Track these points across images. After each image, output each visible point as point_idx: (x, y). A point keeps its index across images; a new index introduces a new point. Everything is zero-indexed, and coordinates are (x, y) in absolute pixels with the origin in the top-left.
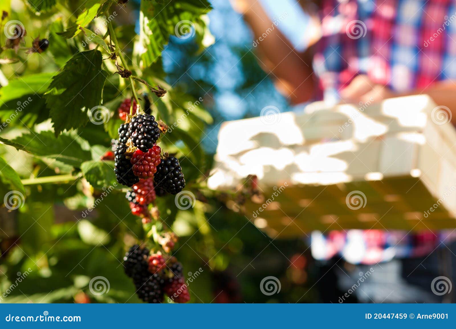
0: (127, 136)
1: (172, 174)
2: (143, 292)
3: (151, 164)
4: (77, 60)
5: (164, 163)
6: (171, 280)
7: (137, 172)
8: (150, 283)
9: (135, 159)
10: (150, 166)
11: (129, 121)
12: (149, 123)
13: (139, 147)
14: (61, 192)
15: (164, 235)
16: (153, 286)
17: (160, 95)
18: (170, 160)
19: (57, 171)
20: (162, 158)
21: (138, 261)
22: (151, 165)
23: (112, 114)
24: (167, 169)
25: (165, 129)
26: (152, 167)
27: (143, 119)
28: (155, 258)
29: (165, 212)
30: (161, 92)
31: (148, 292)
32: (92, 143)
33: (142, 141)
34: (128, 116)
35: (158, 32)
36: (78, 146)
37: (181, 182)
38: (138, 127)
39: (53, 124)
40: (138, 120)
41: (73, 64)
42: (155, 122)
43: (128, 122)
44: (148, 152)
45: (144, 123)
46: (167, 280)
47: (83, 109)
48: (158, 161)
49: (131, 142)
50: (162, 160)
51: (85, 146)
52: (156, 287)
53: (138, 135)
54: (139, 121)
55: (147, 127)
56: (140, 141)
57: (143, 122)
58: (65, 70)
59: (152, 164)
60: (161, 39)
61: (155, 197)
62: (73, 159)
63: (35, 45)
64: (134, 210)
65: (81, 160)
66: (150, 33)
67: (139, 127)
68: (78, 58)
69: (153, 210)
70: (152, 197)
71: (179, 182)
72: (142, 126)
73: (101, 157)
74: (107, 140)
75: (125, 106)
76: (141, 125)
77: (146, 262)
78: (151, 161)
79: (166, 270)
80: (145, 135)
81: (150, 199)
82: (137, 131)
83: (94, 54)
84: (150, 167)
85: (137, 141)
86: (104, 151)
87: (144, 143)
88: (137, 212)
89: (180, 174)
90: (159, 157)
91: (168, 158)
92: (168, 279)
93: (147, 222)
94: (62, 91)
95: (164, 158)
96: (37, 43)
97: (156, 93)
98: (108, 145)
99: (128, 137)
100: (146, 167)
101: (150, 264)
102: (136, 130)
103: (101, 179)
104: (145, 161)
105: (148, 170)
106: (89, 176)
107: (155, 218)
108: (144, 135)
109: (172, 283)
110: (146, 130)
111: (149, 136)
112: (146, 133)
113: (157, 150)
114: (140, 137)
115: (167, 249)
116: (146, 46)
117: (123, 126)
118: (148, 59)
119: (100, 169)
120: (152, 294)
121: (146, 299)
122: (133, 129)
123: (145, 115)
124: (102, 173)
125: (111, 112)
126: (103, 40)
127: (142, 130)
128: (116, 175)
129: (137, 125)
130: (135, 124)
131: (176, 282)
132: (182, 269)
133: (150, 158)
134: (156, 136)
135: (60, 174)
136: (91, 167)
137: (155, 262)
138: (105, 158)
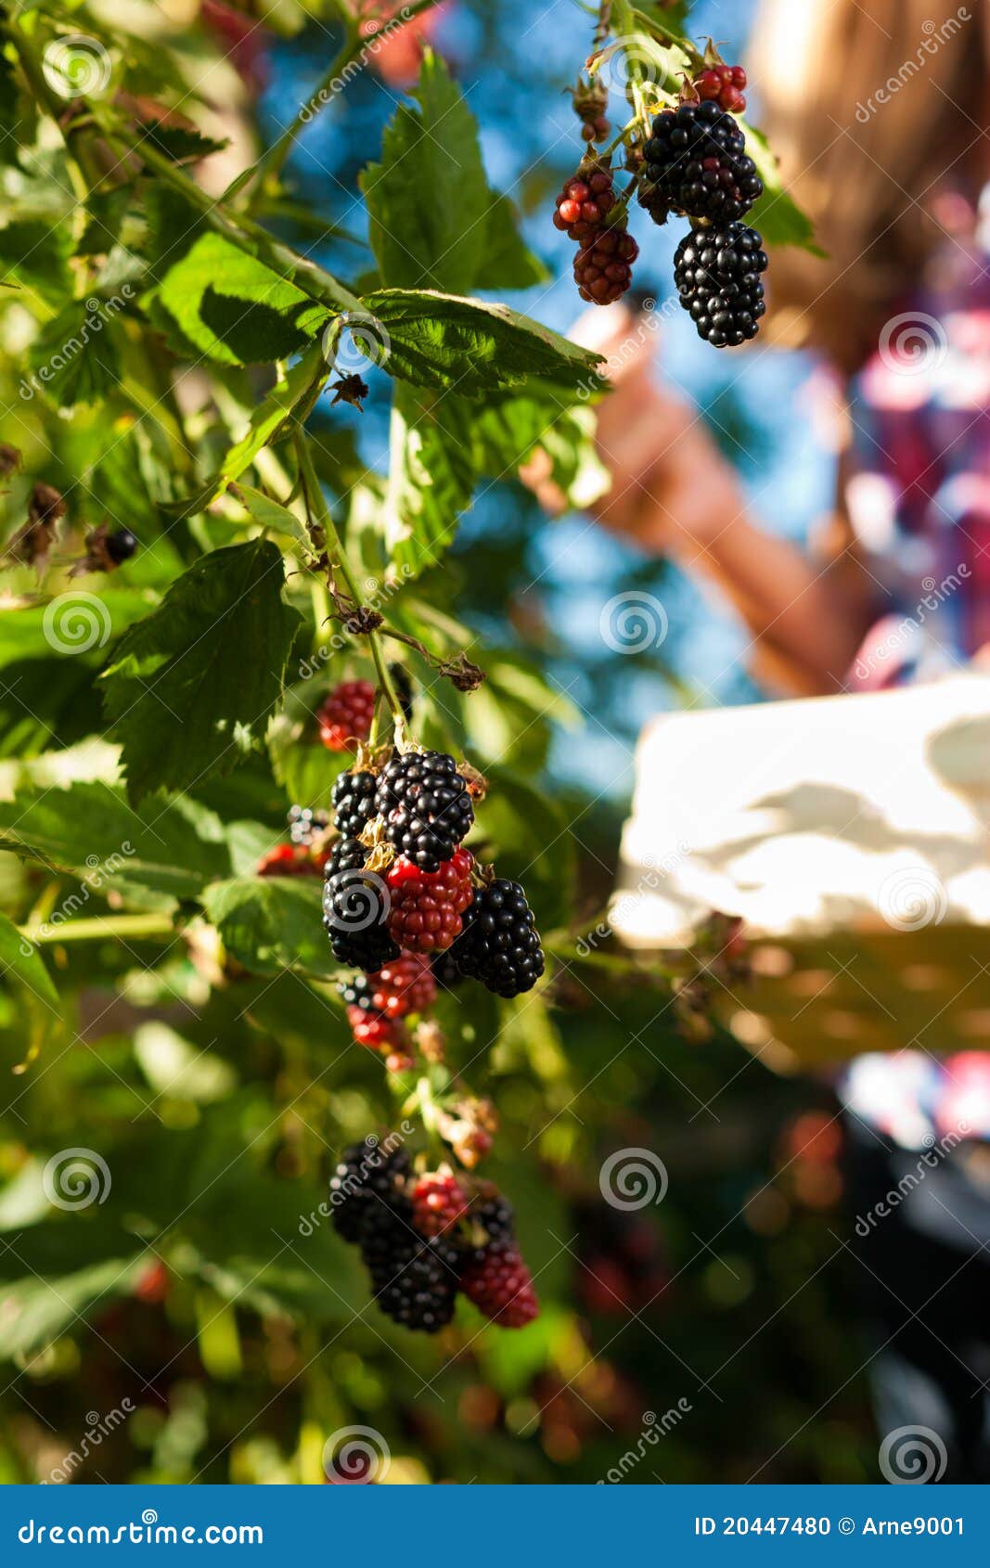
0: (362, 814)
1: (509, 936)
2: (396, 1292)
3: (444, 906)
4: (204, 571)
5: (482, 902)
6: (480, 1255)
7: (402, 932)
8: (418, 1266)
9: (397, 891)
10: (443, 913)
11: (366, 766)
12: (440, 783)
13: (412, 858)
14: (110, 956)
15: (457, 1106)
16: (427, 1276)
17: (467, 685)
18: (500, 891)
19: (115, 900)
20: (476, 884)
21: (379, 1192)
22: (447, 909)
23: (297, 730)
24: (491, 920)
25: (479, 792)
26: (448, 918)
27: (421, 768)
28: (433, 1188)
29: (456, 1034)
30: (471, 678)
31: (410, 1293)
32: (227, 817)
33: (421, 839)
34: (363, 747)
35: (443, 468)
36: (186, 828)
37: (534, 959)
38: (408, 793)
39: (123, 767)
40: (406, 772)
41: (190, 583)
42: (458, 775)
43: (365, 768)
44: (438, 872)
45: (426, 782)
46: (467, 1253)
47: (222, 724)
48: (467, 896)
49: (375, 834)
50: (476, 892)
51: (210, 827)
52: (434, 1277)
53: (408, 821)
54: (410, 774)
55: (436, 794)
56: (415, 836)
57: (424, 778)
58: (166, 604)
59: (449, 907)
60: (451, 490)
61: (434, 994)
62: (175, 871)
63: (96, 549)
64: (362, 1031)
65: (198, 877)
66: (426, 479)
67: (413, 793)
68: (206, 568)
69: (425, 1032)
70: (425, 995)
71: (527, 961)
72: (421, 791)
73: (258, 864)
74: (274, 804)
75: (338, 704)
76: (419, 789)
77: (403, 1198)
78: (446, 898)
79: (464, 1225)
80: (432, 820)
81: (420, 1001)
82: (404, 808)
83: (257, 552)
84: (443, 918)
85: (406, 838)
86: (267, 842)
87: (428, 846)
88: (371, 1036)
89: (531, 935)
90: (469, 884)
91: (493, 885)
92: (471, 1249)
93: (401, 1067)
94: (154, 662)
95: (480, 883)
96: (102, 543)
97: (455, 681)
98: (278, 821)
99: (365, 815)
100: (432, 919)
101: (420, 1205)
102: (402, 803)
103: (269, 941)
104: (428, 900)
105: (439, 926)
106: (229, 931)
107: (432, 1057)
108: (427, 821)
109: (482, 1265)
110: (434, 802)
111: (443, 823)
112: (435, 815)
113: (462, 864)
114: (415, 825)
115: (467, 1157)
116: (409, 518)
117: (348, 779)
118: (410, 556)
119: (265, 906)
120: (422, 1297)
121: (405, 1314)
122: (392, 800)
123: (425, 755)
124: (271, 922)
125: (294, 724)
126: (283, 508)
127: (421, 803)
128: (330, 935)
129: (405, 787)
130: (399, 785)
131: (495, 1261)
132: (511, 1217)
133: (442, 888)
134: (464, 822)
135: (122, 912)
136: (236, 899)
137: (433, 1200)
138: (270, 869)
